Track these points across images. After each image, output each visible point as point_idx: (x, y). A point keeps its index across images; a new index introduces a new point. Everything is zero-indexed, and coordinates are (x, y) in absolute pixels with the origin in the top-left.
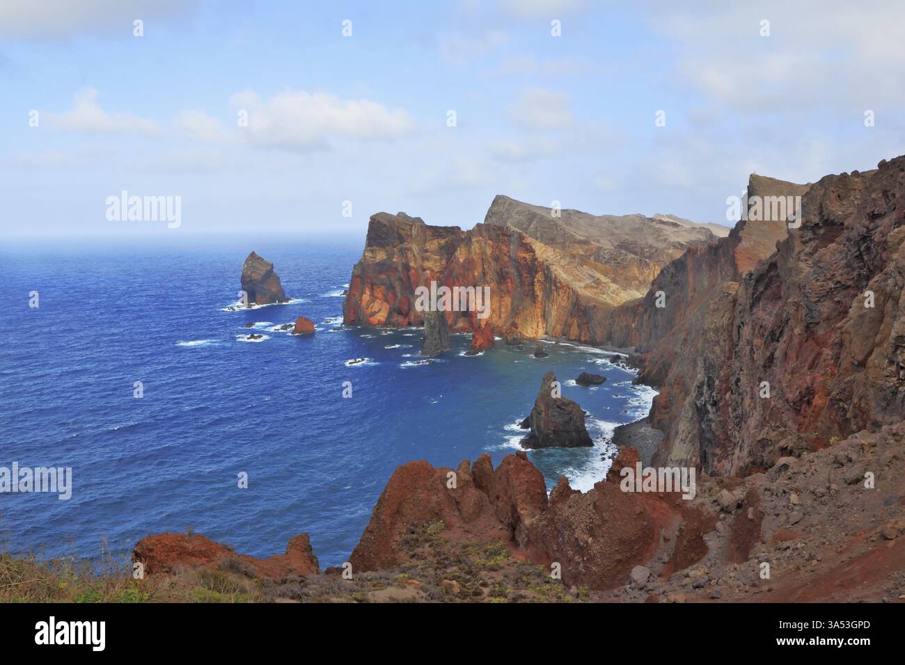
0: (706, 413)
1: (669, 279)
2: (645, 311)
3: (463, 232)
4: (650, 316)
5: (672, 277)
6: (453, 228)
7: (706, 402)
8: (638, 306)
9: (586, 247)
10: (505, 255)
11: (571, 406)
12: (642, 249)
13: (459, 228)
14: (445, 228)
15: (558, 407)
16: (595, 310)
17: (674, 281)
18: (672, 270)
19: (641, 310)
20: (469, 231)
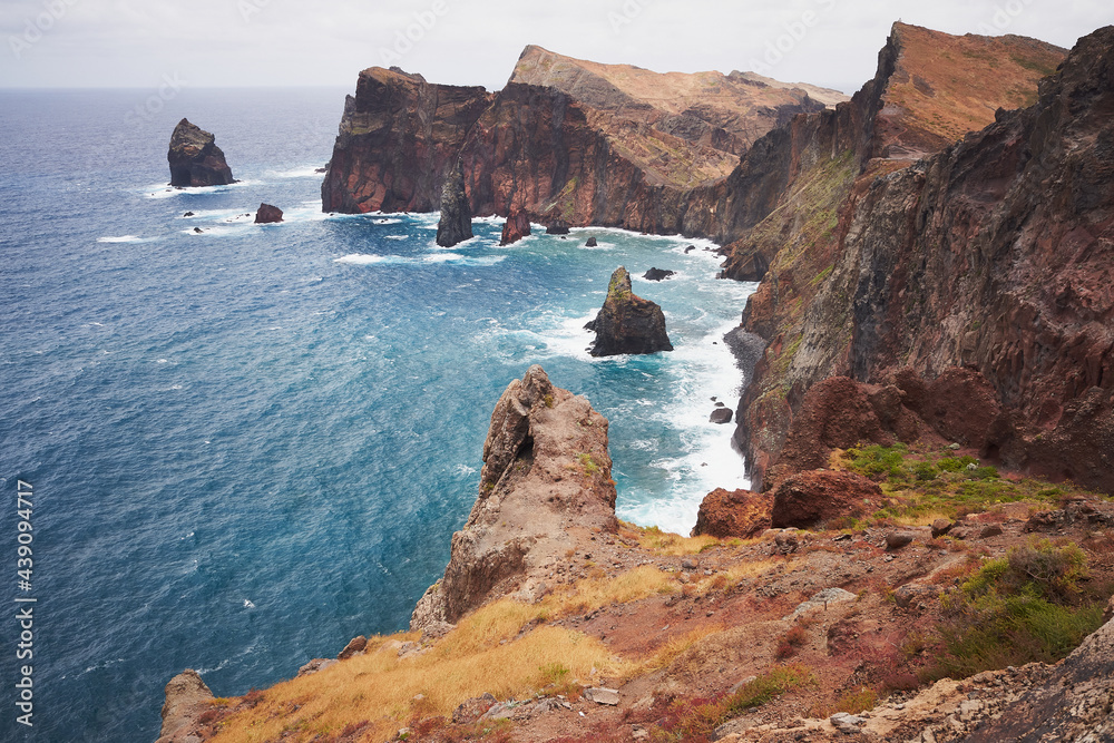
0: (869, 313)
1: (764, 153)
2: (729, 194)
3: (488, 94)
4: (734, 200)
5: (768, 152)
6: (475, 88)
7: (870, 300)
8: (720, 186)
9: (647, 113)
10: (545, 123)
11: (651, 307)
12: (717, 115)
13: (483, 89)
14: (465, 88)
15: (634, 309)
16: (663, 192)
17: (770, 155)
18: (769, 142)
19: (723, 190)
20: (499, 92)
